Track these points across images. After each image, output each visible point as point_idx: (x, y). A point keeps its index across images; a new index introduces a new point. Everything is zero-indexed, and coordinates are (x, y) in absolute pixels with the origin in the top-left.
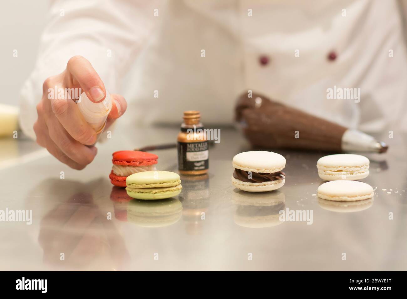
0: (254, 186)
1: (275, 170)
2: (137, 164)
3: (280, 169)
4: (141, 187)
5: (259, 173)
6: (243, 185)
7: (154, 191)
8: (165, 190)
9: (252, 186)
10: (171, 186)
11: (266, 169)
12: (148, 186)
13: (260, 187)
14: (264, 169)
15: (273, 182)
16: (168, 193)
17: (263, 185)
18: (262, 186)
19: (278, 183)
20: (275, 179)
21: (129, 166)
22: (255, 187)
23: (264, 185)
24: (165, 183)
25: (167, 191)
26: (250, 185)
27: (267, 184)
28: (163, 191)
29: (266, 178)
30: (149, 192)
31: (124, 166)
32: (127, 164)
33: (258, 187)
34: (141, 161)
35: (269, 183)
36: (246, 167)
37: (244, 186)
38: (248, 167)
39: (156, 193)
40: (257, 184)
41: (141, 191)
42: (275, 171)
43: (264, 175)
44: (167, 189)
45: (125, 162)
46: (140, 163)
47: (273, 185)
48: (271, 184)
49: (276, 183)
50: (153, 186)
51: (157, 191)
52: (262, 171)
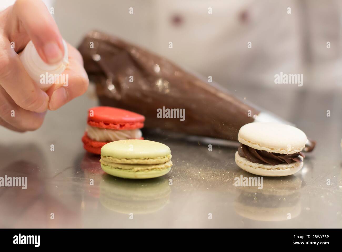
0: (264, 169)
1: (293, 150)
2: (118, 127)
3: (299, 149)
4: (119, 161)
5: (273, 153)
6: (251, 166)
7: (136, 168)
8: (150, 168)
9: (262, 169)
10: (158, 163)
11: (282, 149)
12: (128, 162)
13: (272, 170)
14: (280, 149)
15: (290, 166)
16: (154, 172)
17: (276, 169)
18: (275, 170)
19: (295, 167)
20: (292, 162)
21: (107, 129)
22: (265, 170)
23: (278, 169)
24: (151, 158)
25: (152, 169)
26: (259, 168)
27: (282, 168)
28: (148, 169)
29: (281, 160)
30: (130, 169)
31: (101, 129)
33: (270, 170)
34: (122, 124)
35: (284, 166)
36: (257, 144)
37: (251, 167)
38: (259, 145)
39: (138, 171)
40: (269, 167)
41: (120, 167)
42: (293, 151)
43: (279, 156)
44: (153, 167)
46: (121, 126)
47: (289, 169)
48: (287, 168)
49: (293, 167)
50: (136, 161)
51: (139, 168)
52: (277, 151)
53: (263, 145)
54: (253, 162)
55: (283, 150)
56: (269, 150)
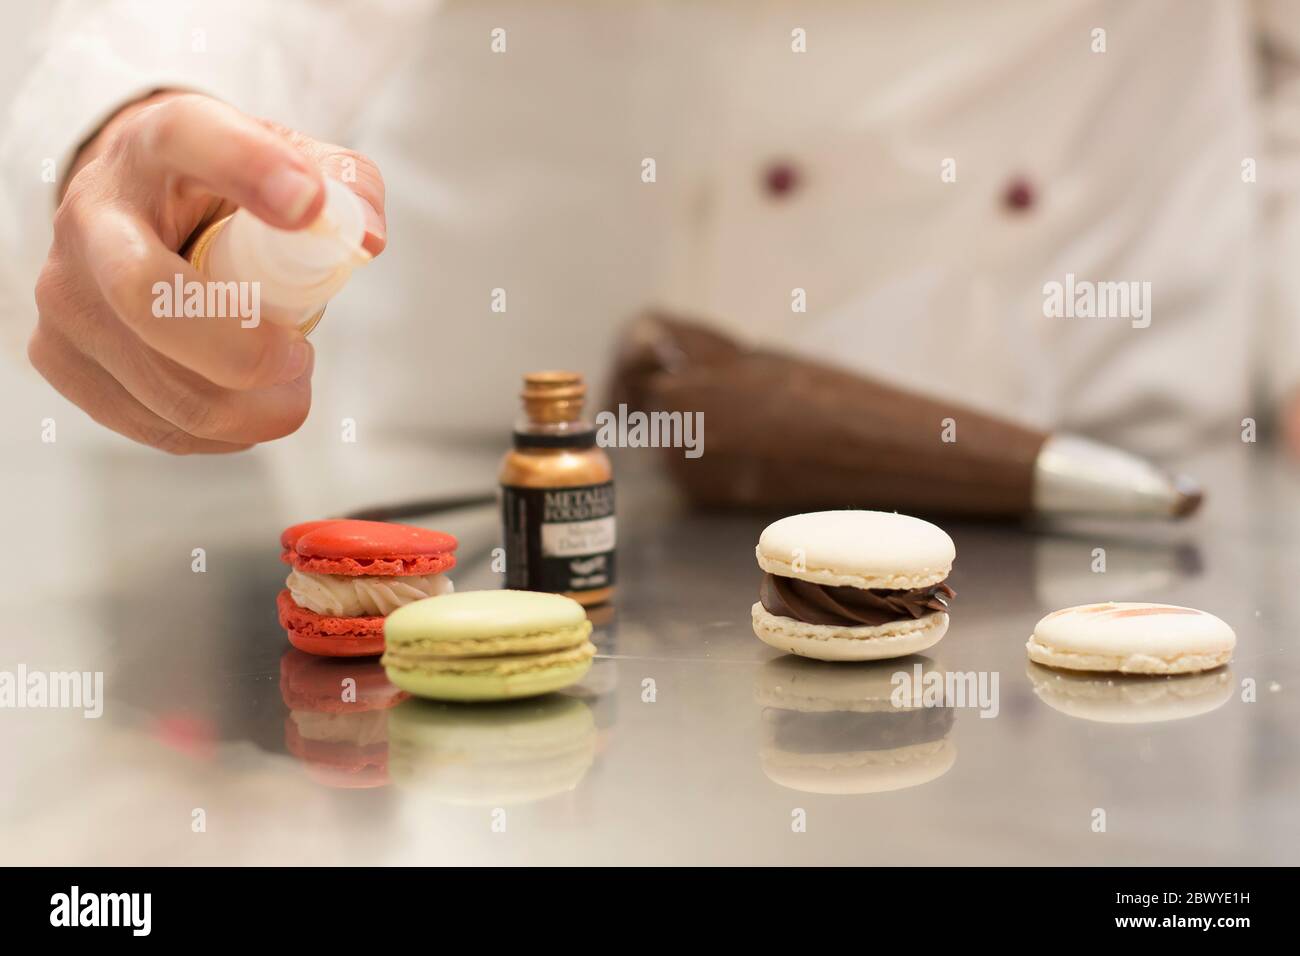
0: (851, 638)
1: (927, 577)
3: (941, 573)
4: (455, 650)
5: (873, 590)
6: (810, 637)
7: (506, 666)
8: (543, 660)
9: (846, 640)
10: (563, 645)
11: (897, 577)
12: (484, 648)
13: (875, 641)
15: (920, 623)
16: (555, 672)
17: (884, 635)
18: (881, 639)
19: (933, 626)
20: (927, 611)
21: (365, 576)
22: (855, 642)
23: (889, 634)
25: (550, 665)
26: (835, 637)
27: (899, 631)
28: (539, 666)
29: (895, 608)
30: (486, 670)
32: (360, 569)
33: (867, 641)
35: (906, 625)
37: (812, 640)
39: (512, 673)
41: (457, 666)
42: (927, 580)
43: (890, 598)
44: (552, 658)
45: (351, 563)
47: (918, 633)
48: (913, 631)
49: (928, 627)
50: (504, 646)
51: (515, 665)
52: (885, 581)
53: (843, 569)
54: (816, 623)
55: (902, 578)
56: (862, 584)
